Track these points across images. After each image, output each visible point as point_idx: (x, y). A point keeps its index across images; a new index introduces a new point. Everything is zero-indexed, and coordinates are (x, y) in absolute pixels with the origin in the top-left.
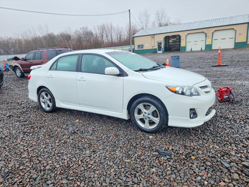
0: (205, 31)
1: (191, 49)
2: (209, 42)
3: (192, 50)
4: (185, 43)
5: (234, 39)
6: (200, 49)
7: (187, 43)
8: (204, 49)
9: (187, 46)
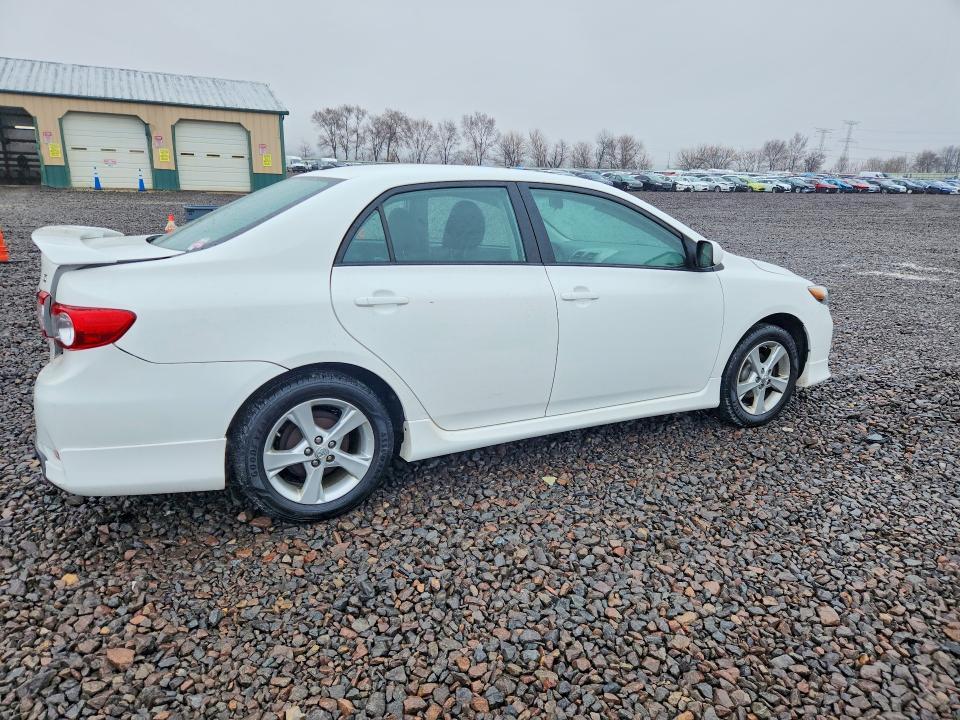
0: (142, 112)
1: (97, 179)
2: (163, 160)
3: (102, 185)
4: (59, 148)
5: (245, 162)
6: (137, 186)
7: (70, 153)
8: (148, 185)
9: (70, 164)
